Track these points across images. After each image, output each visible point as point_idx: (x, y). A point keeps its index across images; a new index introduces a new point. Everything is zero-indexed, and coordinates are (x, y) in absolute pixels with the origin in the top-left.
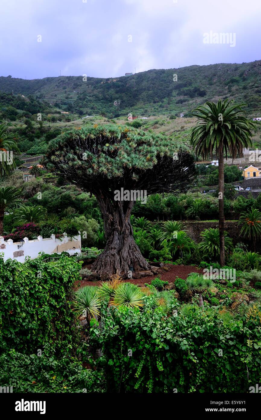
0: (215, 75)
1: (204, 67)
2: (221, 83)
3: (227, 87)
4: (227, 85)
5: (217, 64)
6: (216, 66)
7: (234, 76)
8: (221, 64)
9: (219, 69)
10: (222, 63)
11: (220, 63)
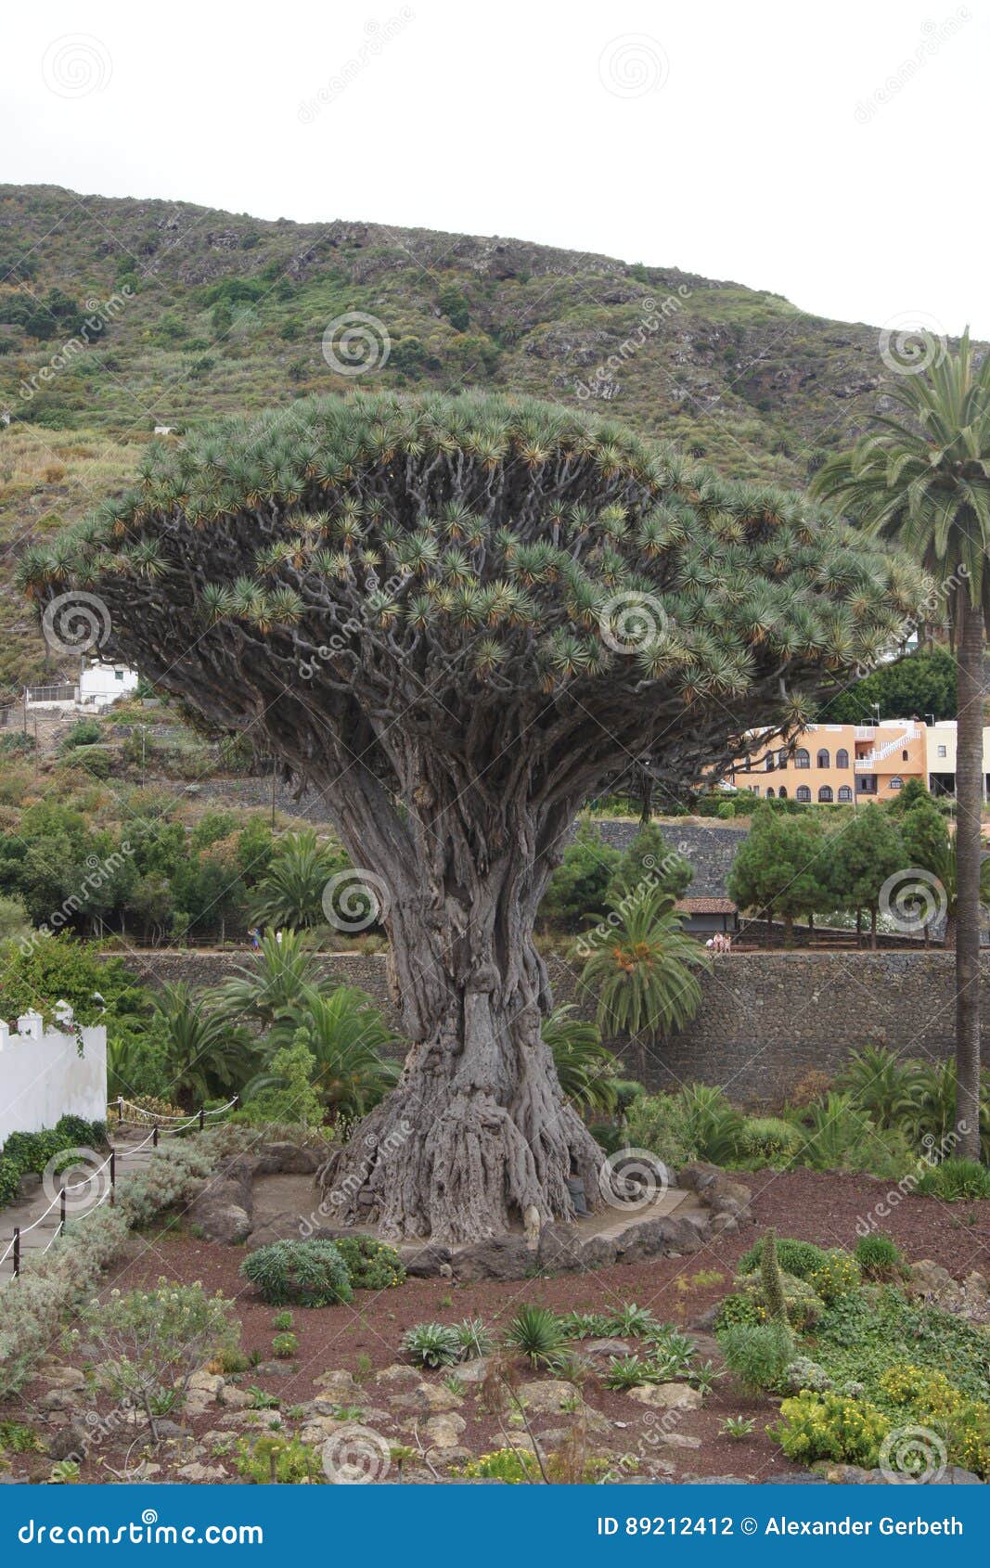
0: (151, 252)
1: (95, 205)
2: (179, 294)
3: (208, 315)
4: (207, 306)
5: (159, 202)
6: (157, 208)
7: (236, 272)
8: (181, 204)
9: (170, 224)
10: (186, 200)
11: (174, 200)
